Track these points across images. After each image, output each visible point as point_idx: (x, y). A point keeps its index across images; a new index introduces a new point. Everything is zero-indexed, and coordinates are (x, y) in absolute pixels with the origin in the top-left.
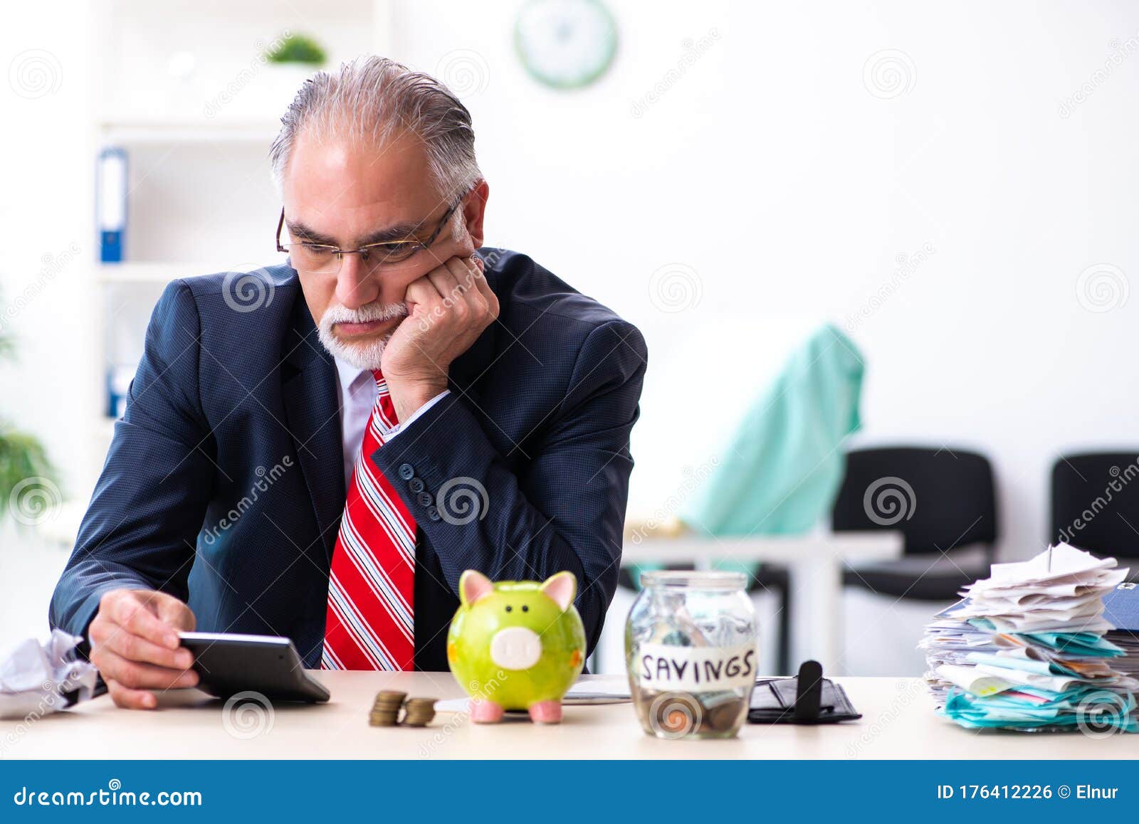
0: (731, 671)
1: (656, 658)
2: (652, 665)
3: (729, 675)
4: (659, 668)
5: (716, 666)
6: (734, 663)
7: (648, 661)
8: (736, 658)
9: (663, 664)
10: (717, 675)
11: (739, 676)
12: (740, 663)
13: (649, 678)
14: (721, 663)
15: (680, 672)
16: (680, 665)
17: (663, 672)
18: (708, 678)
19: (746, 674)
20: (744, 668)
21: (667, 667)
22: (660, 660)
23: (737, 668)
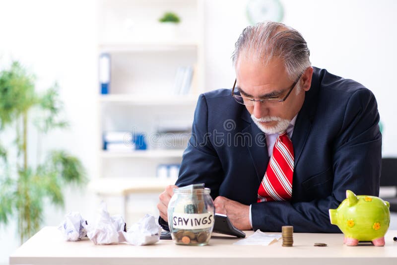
0: (204, 222)
1: (178, 218)
2: (177, 220)
3: (203, 224)
4: (179, 221)
5: (199, 221)
6: (205, 219)
7: (175, 218)
8: (206, 218)
9: (180, 220)
10: (199, 224)
11: (207, 224)
12: (207, 219)
13: (176, 225)
14: (200, 219)
15: (186, 223)
16: (186, 220)
17: (180, 223)
18: (196, 225)
19: (209, 223)
20: (209, 221)
21: (182, 221)
22: (179, 218)
23: (206, 221)
